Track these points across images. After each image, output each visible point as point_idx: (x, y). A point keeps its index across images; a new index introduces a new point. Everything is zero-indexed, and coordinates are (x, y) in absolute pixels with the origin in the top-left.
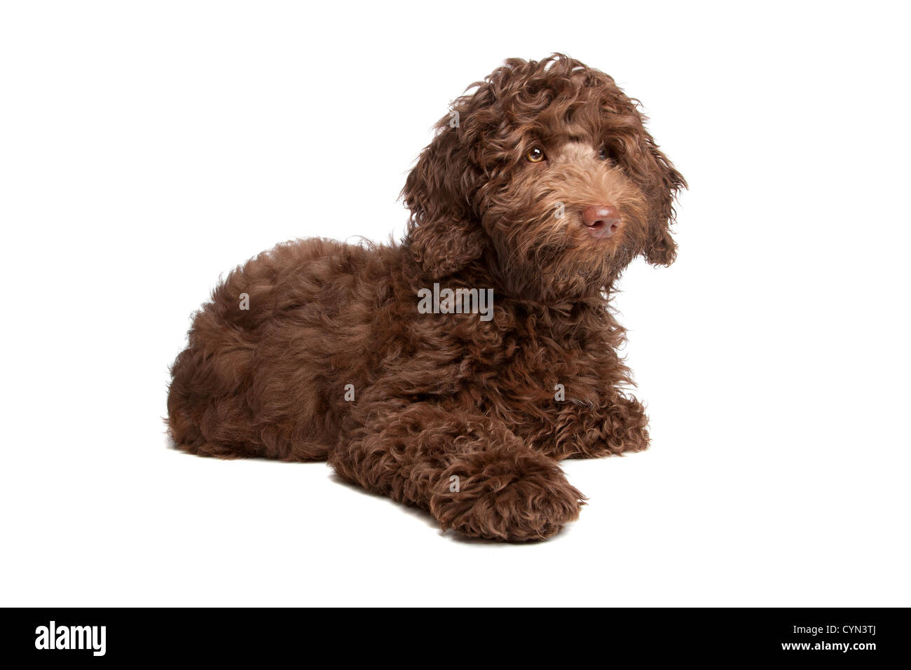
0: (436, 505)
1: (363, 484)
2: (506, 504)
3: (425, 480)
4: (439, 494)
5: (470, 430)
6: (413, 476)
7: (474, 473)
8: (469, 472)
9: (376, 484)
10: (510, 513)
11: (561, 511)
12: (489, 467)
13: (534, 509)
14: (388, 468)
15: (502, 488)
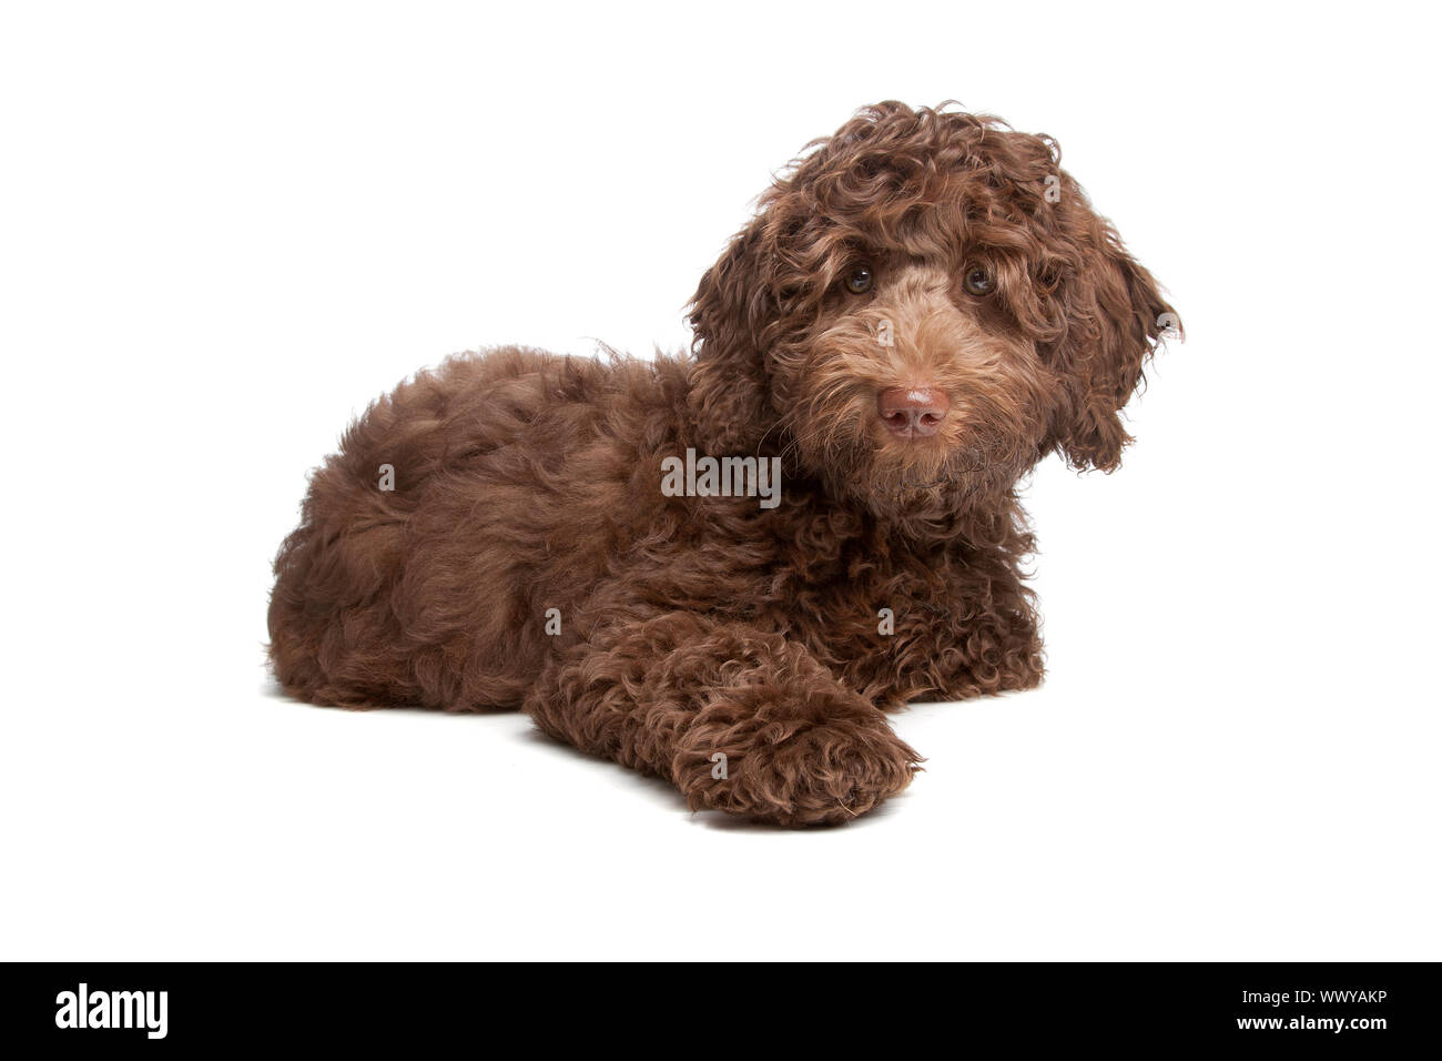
0: (682, 769)
1: (577, 738)
2: (786, 761)
3: (668, 730)
4: (687, 751)
5: (747, 652)
6: (649, 722)
7: (741, 717)
8: (735, 716)
9: (596, 739)
10: (797, 771)
11: (877, 769)
12: (767, 707)
13: (834, 764)
14: (615, 710)
15: (785, 737)
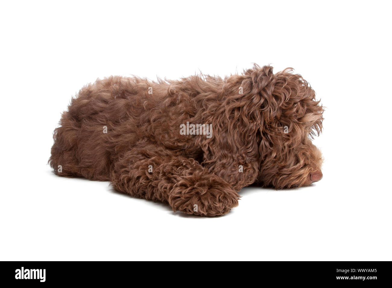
0: (172, 200)
1: (131, 193)
2: (206, 199)
3: (165, 190)
4: (174, 195)
5: (184, 164)
6: (159, 187)
7: (191, 186)
8: (188, 185)
9: (138, 192)
10: (208, 203)
11: (231, 202)
12: (197, 183)
13: (220, 201)
14: (143, 183)
15: (204, 193)
